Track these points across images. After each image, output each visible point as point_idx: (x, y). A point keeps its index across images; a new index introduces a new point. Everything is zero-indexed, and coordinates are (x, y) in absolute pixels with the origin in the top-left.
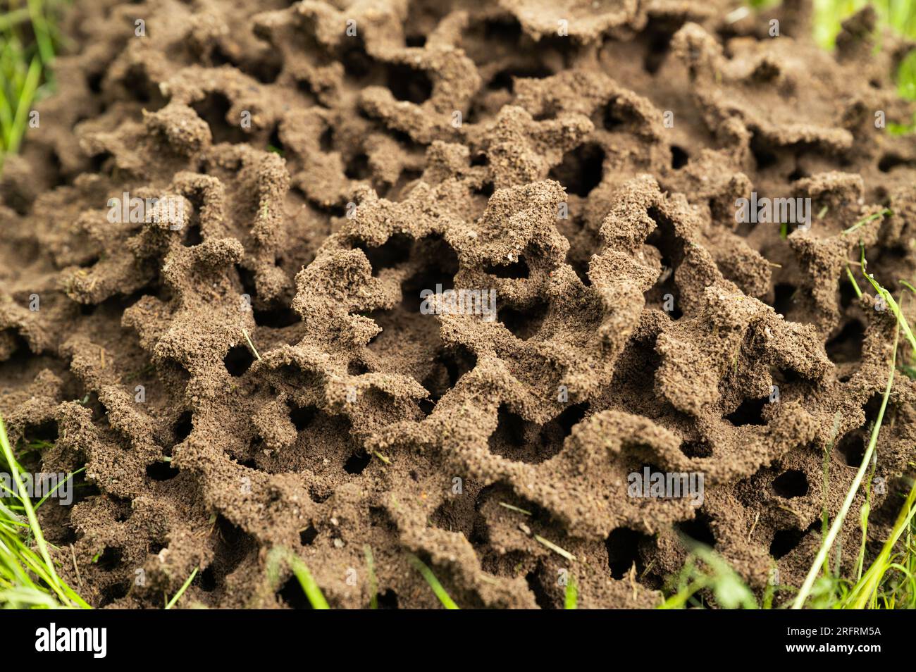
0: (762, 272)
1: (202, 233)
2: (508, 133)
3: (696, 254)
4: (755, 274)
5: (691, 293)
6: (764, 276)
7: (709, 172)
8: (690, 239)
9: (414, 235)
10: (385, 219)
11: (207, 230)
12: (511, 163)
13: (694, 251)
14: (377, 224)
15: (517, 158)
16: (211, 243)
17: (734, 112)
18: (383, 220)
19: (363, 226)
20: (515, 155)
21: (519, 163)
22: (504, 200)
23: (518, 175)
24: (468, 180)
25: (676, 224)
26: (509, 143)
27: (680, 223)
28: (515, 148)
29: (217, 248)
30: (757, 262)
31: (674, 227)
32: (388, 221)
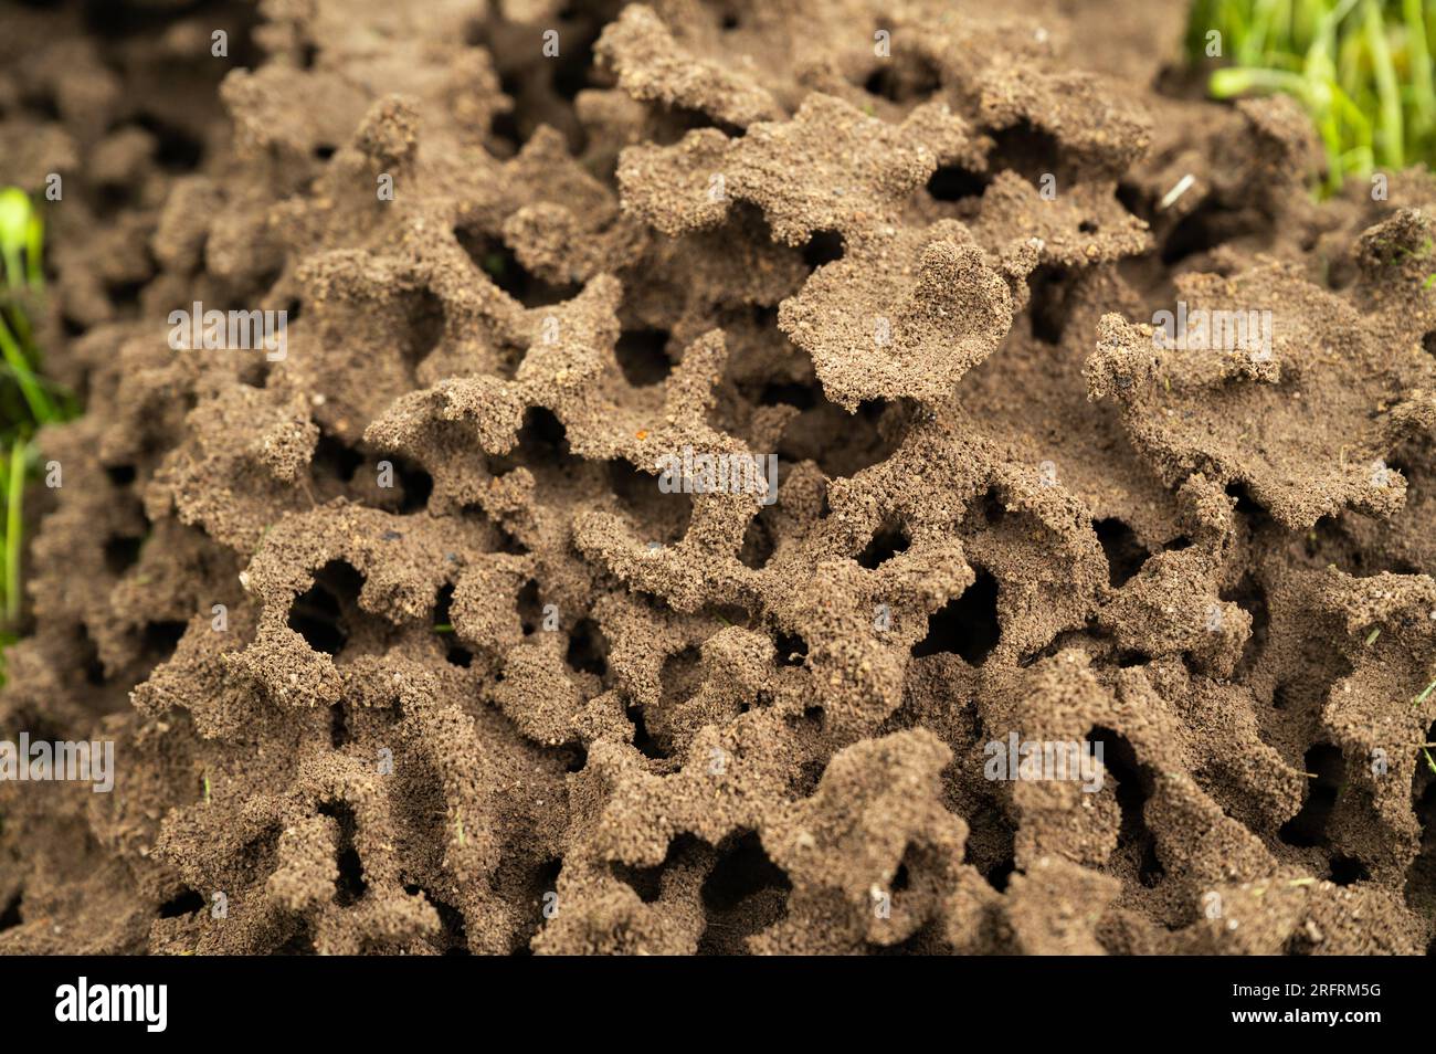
0: (1286, 787)
1: (364, 877)
2: (835, 623)
3: (1175, 792)
4: (1276, 792)
5: (1174, 844)
6: (1291, 792)
7: (1176, 596)
8: (1162, 766)
9: (709, 839)
10: (658, 817)
11: (372, 873)
12: (846, 674)
13: (1173, 787)
14: (647, 831)
15: (857, 665)
16: (384, 918)
17: (1201, 461)
18: (654, 820)
19: (625, 843)
20: (852, 662)
21: (860, 675)
22: (849, 774)
23: (862, 695)
24: (779, 707)
25: (1136, 746)
26: (840, 642)
27: (1143, 745)
28: (850, 650)
29: (395, 926)
30: (1276, 771)
31: (1134, 750)
32: (663, 820)
